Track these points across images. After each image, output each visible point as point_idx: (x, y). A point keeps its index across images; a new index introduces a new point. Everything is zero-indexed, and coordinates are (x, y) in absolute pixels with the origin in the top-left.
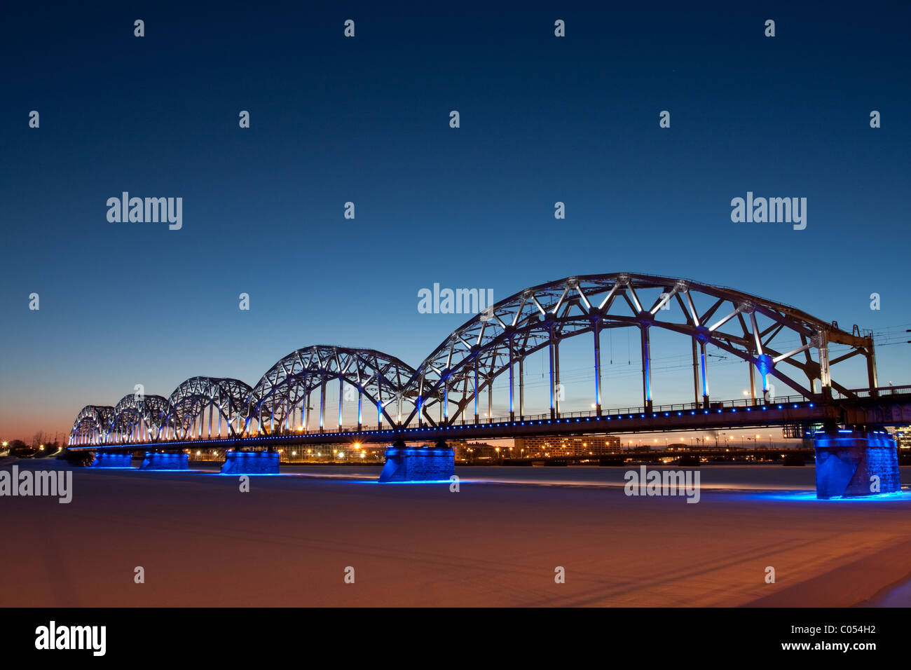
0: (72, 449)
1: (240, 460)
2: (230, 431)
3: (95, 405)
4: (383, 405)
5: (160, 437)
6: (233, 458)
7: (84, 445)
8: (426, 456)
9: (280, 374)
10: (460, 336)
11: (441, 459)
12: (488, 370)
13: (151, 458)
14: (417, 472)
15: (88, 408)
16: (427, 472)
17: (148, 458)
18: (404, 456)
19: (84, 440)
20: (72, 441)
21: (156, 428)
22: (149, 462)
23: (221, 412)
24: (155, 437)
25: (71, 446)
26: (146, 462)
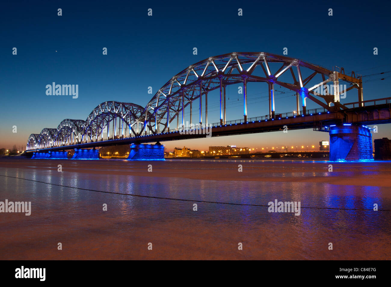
0: (27, 152)
1: (80, 153)
2: (77, 141)
3: (34, 134)
4: (131, 126)
5: (54, 145)
6: (77, 152)
7: (31, 150)
8: (149, 148)
9: (94, 116)
10: (162, 92)
11: (157, 150)
12: (177, 108)
13: (51, 154)
14: (145, 156)
15: (32, 135)
16: (150, 155)
17: (49, 154)
18: (139, 148)
19: (31, 148)
20: (27, 149)
21: (53, 141)
22: (50, 155)
23: (74, 133)
24: (53, 145)
25: (27, 151)
26: (49, 155)
